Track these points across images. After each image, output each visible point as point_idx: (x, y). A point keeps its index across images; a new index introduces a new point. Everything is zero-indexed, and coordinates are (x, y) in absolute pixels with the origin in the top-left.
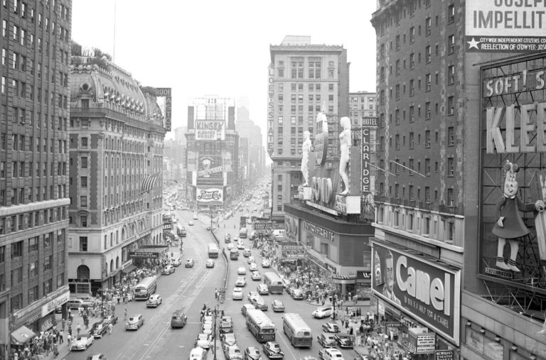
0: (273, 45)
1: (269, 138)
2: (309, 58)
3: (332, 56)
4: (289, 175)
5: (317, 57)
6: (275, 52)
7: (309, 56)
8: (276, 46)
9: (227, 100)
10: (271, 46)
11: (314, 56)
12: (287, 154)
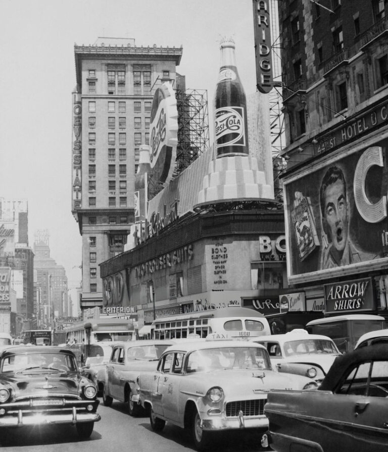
0: (80, 45)
1: (75, 194)
2: (134, 65)
3: (166, 63)
4: (106, 236)
5: (146, 65)
6: (82, 57)
7: (133, 62)
8: (83, 48)
9: (17, 204)
10: (76, 47)
11: (140, 62)
12: (102, 204)
